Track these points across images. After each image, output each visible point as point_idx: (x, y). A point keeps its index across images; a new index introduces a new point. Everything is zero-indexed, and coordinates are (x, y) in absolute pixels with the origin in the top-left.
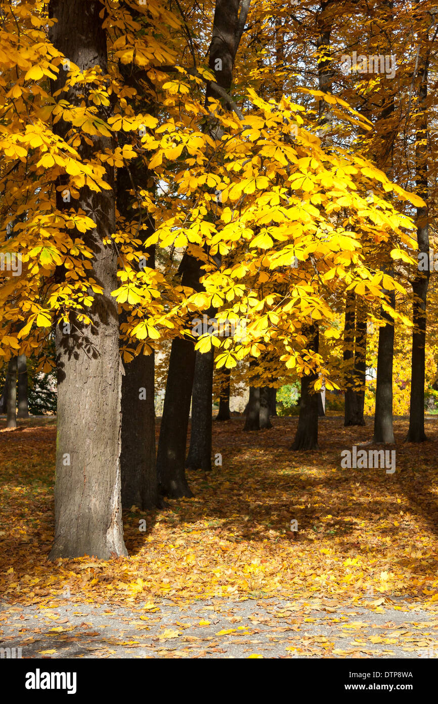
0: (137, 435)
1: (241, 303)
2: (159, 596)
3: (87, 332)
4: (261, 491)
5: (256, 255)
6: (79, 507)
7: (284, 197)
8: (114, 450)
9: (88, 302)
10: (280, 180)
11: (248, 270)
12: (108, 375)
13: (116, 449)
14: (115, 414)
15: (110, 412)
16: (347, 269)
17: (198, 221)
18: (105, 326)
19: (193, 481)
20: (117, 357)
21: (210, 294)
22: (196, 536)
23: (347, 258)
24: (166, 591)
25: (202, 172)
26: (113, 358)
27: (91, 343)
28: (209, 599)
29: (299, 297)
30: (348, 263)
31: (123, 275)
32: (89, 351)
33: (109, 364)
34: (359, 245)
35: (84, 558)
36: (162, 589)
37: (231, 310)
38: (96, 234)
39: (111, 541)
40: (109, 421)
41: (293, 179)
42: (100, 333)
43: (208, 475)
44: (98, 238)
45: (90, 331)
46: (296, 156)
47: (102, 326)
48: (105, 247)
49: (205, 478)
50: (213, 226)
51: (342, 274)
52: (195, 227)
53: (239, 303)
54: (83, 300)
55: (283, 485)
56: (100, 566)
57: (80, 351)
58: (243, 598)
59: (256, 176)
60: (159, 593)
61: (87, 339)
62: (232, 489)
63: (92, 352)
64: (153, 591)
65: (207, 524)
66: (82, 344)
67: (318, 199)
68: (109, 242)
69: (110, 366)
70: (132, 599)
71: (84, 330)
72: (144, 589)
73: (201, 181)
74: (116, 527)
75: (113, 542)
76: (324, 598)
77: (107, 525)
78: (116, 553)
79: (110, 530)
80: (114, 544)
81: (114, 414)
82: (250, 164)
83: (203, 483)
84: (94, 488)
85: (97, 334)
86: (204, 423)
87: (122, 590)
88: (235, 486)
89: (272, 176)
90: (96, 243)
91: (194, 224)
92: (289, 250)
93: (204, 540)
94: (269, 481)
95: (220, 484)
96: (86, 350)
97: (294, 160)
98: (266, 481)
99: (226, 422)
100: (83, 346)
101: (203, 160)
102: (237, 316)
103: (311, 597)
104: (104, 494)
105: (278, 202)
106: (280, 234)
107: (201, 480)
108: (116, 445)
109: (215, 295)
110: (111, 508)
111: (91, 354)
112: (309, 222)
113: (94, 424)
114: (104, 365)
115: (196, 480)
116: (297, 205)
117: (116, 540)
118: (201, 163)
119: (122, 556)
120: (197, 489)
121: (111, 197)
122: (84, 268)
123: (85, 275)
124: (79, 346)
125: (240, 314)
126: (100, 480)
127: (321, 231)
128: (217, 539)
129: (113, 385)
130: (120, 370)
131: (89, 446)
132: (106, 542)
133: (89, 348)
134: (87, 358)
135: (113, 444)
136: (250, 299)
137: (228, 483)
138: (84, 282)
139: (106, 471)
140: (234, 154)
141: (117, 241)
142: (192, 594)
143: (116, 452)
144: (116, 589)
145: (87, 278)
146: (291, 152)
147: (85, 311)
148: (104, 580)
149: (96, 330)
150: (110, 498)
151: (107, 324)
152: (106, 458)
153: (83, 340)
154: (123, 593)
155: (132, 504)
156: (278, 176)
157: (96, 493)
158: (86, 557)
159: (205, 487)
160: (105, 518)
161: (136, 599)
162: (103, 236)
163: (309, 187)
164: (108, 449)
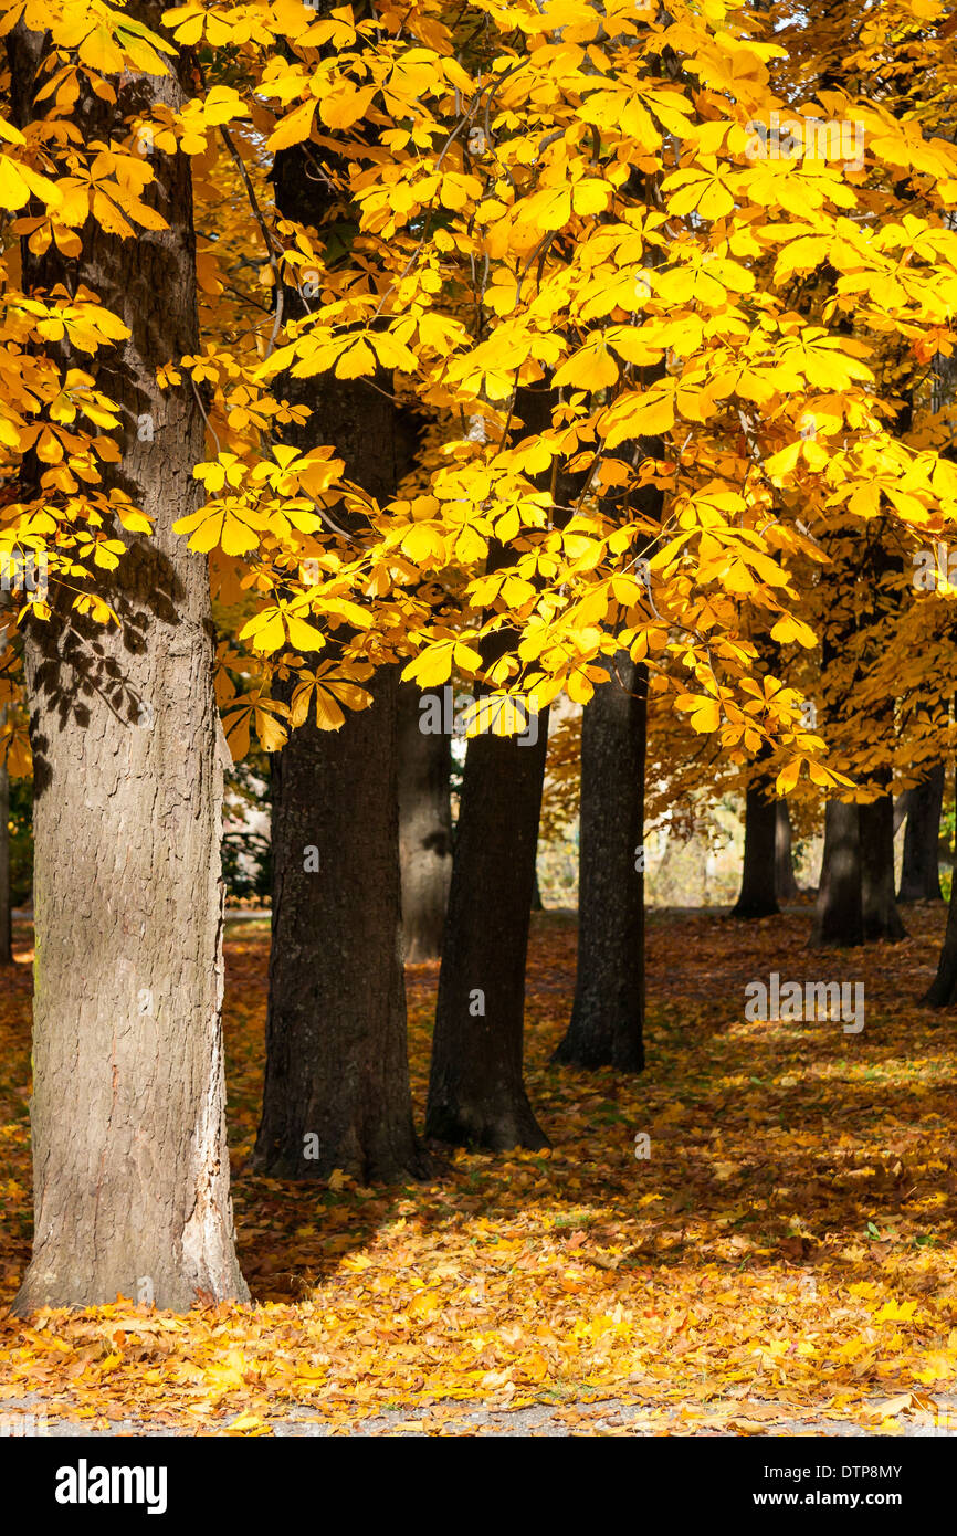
0: (345, 954)
1: (544, 550)
2: (285, 1399)
3: (112, 645)
4: (778, 1129)
5: (582, 410)
6: (101, 1158)
7: (656, 239)
8: (201, 991)
9: (108, 556)
10: (641, 189)
11: (558, 452)
12: (181, 770)
13: (208, 988)
14: (203, 887)
15: (187, 881)
16: (833, 446)
17: (416, 311)
18: (168, 627)
19: (573, 1103)
20: (209, 718)
21: (450, 526)
22: (501, 1255)
23: (832, 413)
24: (313, 1386)
25: (429, 168)
26: (195, 720)
27: (125, 680)
28: (426, 1404)
29: (698, 528)
30: (833, 425)
31: (211, 475)
32: (118, 700)
33: (184, 737)
34: (864, 373)
35: (113, 1308)
36: (301, 1381)
37: (512, 570)
38: (131, 358)
39: (197, 1258)
40: (184, 908)
41: (674, 187)
42: (151, 647)
43: (623, 1084)
44: (141, 370)
45: (121, 644)
46: (689, 116)
47: (159, 626)
48: (165, 393)
49: (612, 1094)
50: (458, 328)
51: (817, 458)
52: (403, 328)
53: (537, 550)
54: (93, 553)
55: (853, 1110)
56: (155, 1328)
57: (94, 703)
58: (520, 1402)
59: (574, 178)
60: (290, 1392)
61: (112, 666)
62: (686, 1126)
63: (126, 702)
64: (272, 1386)
65: (549, 1221)
66: (97, 681)
67: (747, 243)
68: (176, 379)
69: (185, 744)
70: (205, 1407)
71: (104, 639)
72: (247, 1382)
73: (423, 192)
74: (211, 1217)
75: (202, 1260)
76: (752, 1400)
77: (183, 1212)
78: (212, 1294)
79: (192, 1226)
80: (206, 1268)
81: (201, 886)
82: (559, 146)
83: (601, 1108)
84: (141, 1102)
85: (145, 649)
86: (618, 920)
87: (187, 1385)
88: (700, 1115)
89: (620, 176)
90: (138, 385)
91: (401, 319)
92: (663, 394)
93: (522, 1264)
94: (812, 1100)
95: (656, 1110)
96: (110, 697)
97: (681, 128)
98: (801, 1100)
99: (764, 922)
100: (103, 687)
101: (432, 134)
102: (532, 589)
103: (715, 1396)
104: (172, 1119)
105: (637, 252)
106: (638, 346)
107: (600, 1100)
108: (209, 976)
109: (466, 527)
110: (196, 1160)
111: (123, 712)
112: (722, 310)
113: (139, 916)
114: (168, 741)
115: (581, 1098)
116: (690, 264)
117: (212, 1255)
118: (425, 142)
119: (231, 1303)
120: (578, 1126)
121: (181, 248)
122: (97, 457)
123: (96, 478)
124: (91, 686)
125: (539, 582)
126: (159, 1079)
127: (762, 335)
128: (558, 1263)
129: (195, 801)
130: (217, 754)
131: (126, 979)
132: (181, 1258)
133: (120, 693)
134: (116, 723)
135: (198, 974)
136: (568, 538)
137: (680, 1107)
138: (96, 499)
139: (177, 1051)
140: (523, 116)
141: (197, 377)
142: (381, 1392)
143: (207, 998)
144: (170, 1383)
145: (105, 488)
146: (672, 106)
147: (101, 583)
148: (144, 1358)
149: (140, 638)
150: (193, 1133)
151: (172, 619)
152: (176, 1016)
153: (100, 669)
154: (188, 1391)
155: (333, 1167)
156: (636, 174)
157: (150, 1116)
158: (123, 1304)
159: (603, 1121)
160: (178, 1192)
161: (218, 1406)
162: (153, 361)
163: (716, 206)
164: (183, 990)
